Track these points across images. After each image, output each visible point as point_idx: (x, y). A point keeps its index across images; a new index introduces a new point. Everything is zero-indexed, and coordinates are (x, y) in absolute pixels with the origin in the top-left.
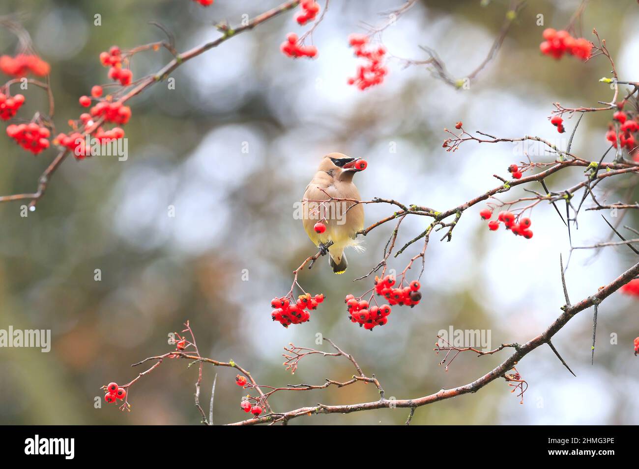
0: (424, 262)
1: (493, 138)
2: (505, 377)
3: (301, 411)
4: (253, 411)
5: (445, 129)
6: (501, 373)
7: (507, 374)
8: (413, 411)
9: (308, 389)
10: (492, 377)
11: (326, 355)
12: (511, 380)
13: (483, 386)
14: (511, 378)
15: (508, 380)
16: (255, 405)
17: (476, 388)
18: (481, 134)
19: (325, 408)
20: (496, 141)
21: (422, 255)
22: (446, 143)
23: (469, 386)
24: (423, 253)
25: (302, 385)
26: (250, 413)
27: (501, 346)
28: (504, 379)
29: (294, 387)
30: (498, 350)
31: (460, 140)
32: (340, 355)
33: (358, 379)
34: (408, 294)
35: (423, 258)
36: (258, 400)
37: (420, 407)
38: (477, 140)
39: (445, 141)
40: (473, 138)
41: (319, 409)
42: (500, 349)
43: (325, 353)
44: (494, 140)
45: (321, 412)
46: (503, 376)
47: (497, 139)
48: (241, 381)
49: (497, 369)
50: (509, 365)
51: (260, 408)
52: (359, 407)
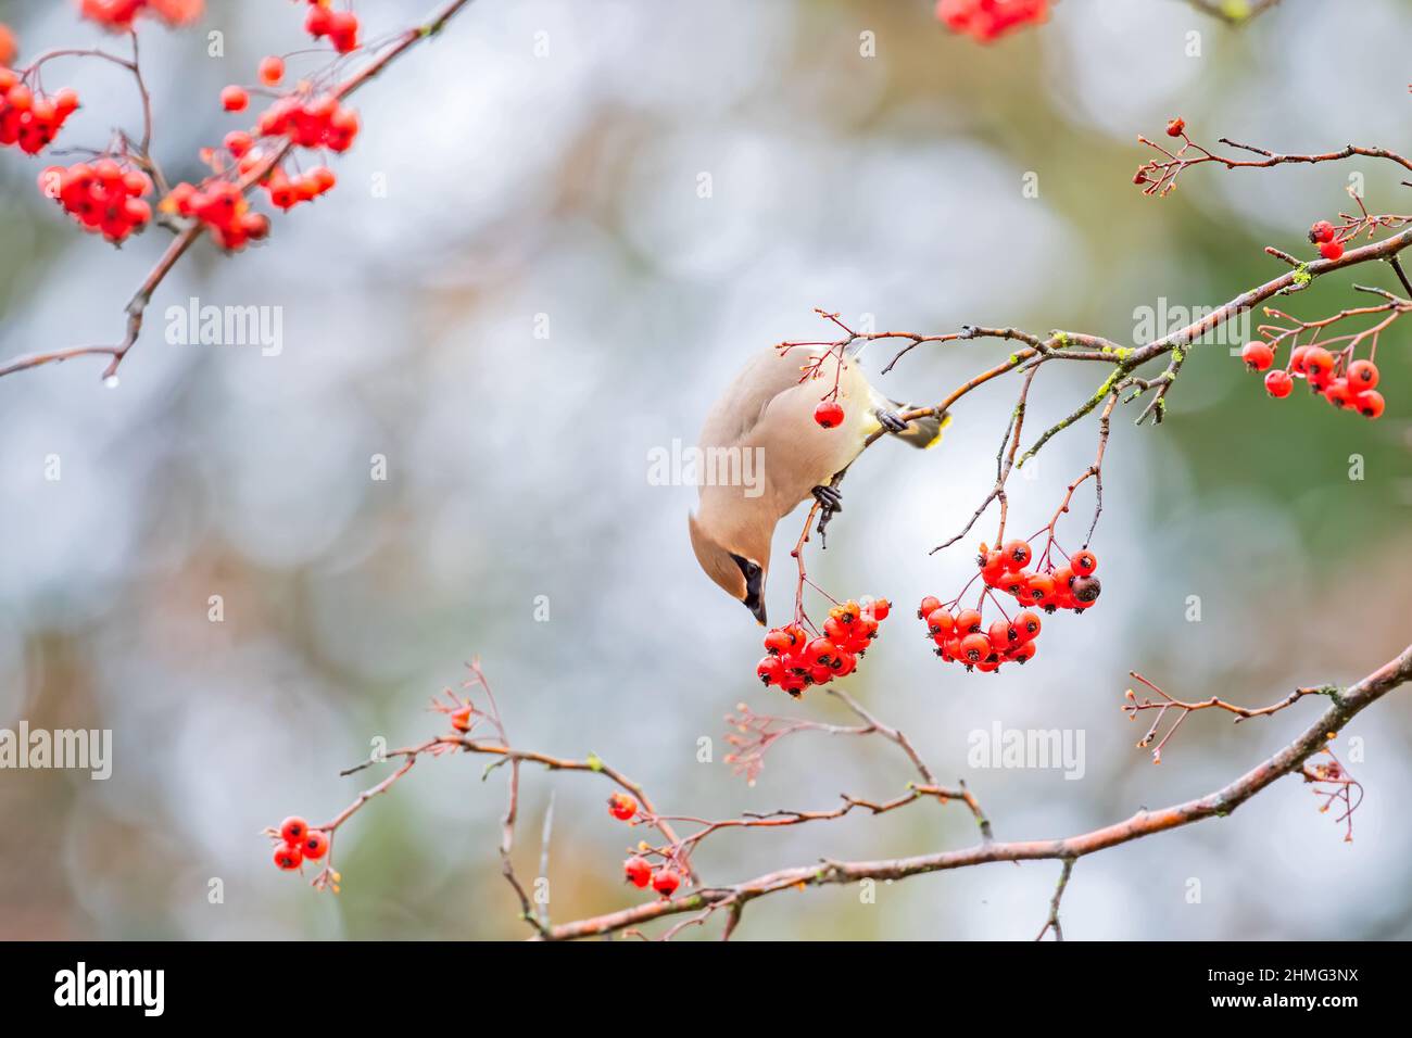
0: (1100, 488)
1: (1264, 154)
2: (1305, 774)
3: (778, 880)
4: (657, 885)
5: (1141, 137)
6: (1295, 764)
7: (1310, 764)
8: (1068, 870)
9: (795, 822)
10: (1273, 774)
11: (835, 733)
12: (1320, 780)
13: (1248, 797)
14: (1320, 775)
15: (1310, 778)
16: (661, 867)
17: (1230, 805)
18: (1232, 145)
19: (839, 871)
20: (1272, 164)
21: (1095, 472)
22: (1142, 173)
23: (1213, 799)
24: (1095, 465)
25: (781, 813)
26: (650, 887)
27: (1293, 694)
28: (1301, 777)
29: (761, 817)
30: (1286, 705)
31: (1179, 163)
32: (872, 730)
33: (924, 792)
34: (1066, 584)
35: (1098, 478)
36: (669, 857)
37: (1086, 856)
38: (1222, 161)
39: (1141, 168)
40: (1212, 158)
41: (825, 872)
42: (1293, 700)
43: (833, 728)
44: (1266, 159)
45: (829, 881)
46: (1300, 770)
47: (1274, 156)
48: (620, 806)
49: (1285, 754)
50: (1315, 743)
51: (674, 874)
52: (926, 865)
